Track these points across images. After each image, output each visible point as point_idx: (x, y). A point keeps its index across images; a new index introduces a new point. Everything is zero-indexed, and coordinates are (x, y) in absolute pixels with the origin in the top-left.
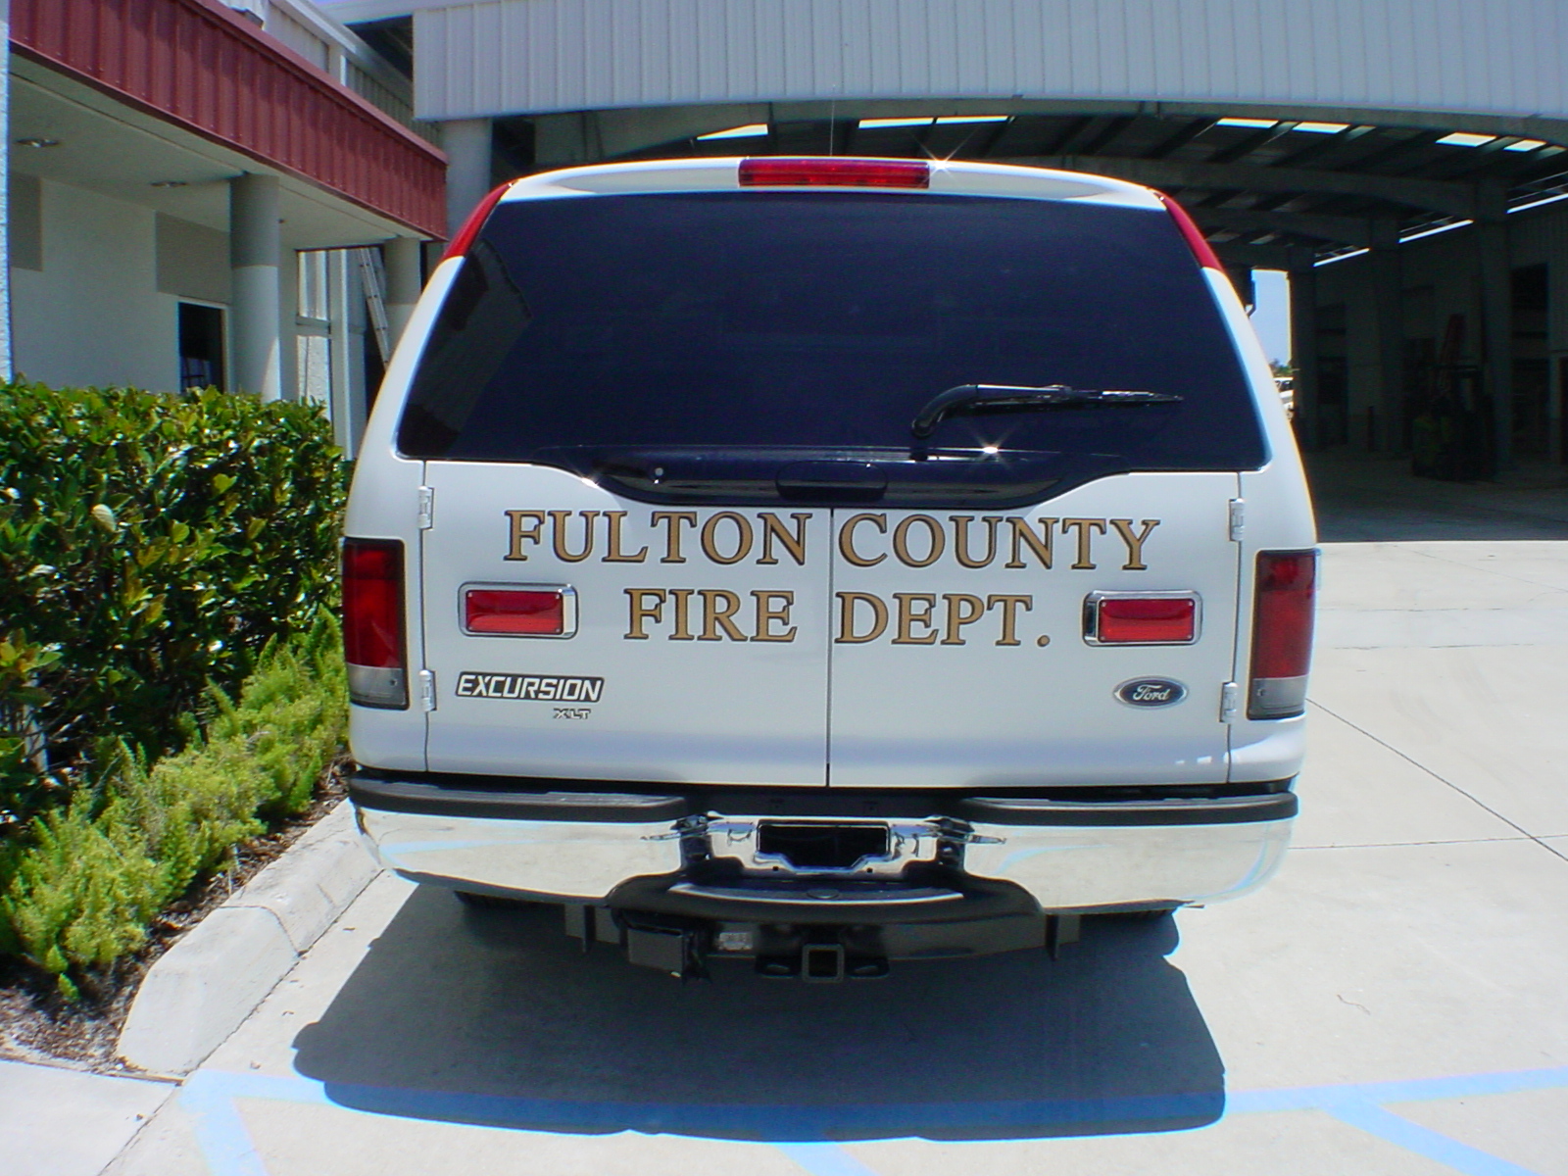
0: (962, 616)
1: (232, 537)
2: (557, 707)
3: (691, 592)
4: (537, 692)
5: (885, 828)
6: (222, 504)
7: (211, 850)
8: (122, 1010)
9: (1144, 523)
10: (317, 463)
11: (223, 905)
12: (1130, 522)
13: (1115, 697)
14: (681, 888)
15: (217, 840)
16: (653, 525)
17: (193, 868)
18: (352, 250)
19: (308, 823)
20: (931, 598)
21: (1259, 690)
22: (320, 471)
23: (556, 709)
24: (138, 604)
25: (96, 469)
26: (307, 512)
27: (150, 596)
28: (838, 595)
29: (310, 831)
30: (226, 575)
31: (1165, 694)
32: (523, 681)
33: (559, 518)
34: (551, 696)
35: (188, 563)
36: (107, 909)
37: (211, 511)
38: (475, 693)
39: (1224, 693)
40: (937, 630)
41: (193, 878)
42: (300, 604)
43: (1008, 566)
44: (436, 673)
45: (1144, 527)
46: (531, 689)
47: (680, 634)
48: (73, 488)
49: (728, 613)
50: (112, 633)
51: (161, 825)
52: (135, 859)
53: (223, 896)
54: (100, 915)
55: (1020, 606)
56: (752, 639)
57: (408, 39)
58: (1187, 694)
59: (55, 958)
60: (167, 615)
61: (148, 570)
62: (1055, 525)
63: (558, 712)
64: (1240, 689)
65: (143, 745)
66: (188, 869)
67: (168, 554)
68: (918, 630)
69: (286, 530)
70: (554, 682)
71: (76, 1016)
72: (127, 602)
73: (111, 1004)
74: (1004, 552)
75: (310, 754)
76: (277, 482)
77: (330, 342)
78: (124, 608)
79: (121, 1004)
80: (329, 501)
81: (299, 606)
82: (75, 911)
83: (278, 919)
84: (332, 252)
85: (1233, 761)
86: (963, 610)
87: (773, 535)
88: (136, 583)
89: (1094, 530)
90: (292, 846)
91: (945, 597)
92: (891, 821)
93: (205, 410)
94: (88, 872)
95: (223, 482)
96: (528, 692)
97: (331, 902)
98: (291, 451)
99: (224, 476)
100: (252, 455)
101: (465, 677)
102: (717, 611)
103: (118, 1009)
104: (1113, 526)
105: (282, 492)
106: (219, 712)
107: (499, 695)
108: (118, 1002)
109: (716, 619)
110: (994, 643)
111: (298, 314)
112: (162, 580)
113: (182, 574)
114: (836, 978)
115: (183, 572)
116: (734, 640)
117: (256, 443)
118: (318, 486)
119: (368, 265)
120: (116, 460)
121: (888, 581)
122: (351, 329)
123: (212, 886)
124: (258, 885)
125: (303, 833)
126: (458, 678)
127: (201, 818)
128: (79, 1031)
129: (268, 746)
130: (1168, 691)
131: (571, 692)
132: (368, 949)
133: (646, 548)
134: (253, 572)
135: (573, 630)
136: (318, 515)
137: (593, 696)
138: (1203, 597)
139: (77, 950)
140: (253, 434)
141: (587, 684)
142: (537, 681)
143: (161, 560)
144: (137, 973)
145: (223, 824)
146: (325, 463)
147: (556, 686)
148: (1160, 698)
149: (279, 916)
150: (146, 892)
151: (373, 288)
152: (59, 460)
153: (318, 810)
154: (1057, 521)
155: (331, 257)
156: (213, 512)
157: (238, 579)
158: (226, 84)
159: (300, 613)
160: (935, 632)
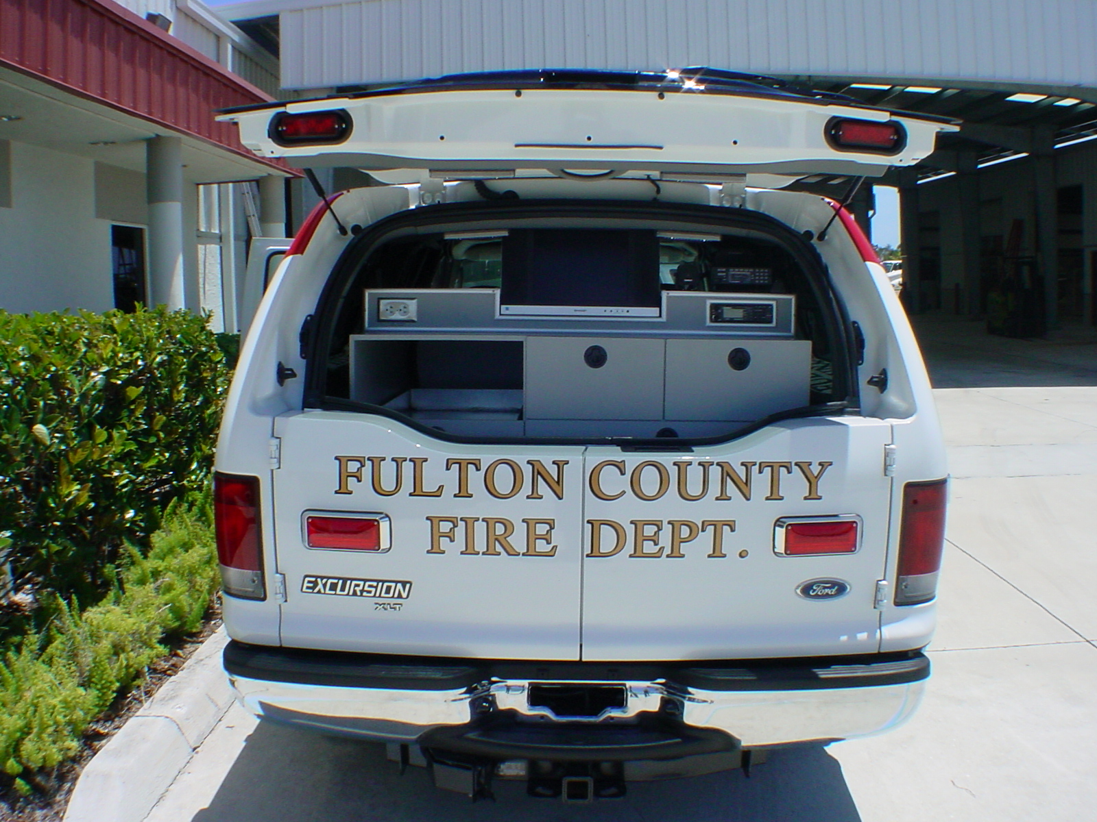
0: (682, 537)
1: (141, 430)
2: (377, 602)
3: (477, 520)
4: (362, 591)
5: (624, 688)
6: (132, 407)
7: (127, 674)
8: (63, 802)
9: (820, 464)
10: (205, 366)
11: (137, 714)
12: (810, 464)
13: (796, 593)
14: (471, 735)
15: (131, 666)
16: (448, 469)
17: (114, 692)
18: (237, 184)
19: (200, 639)
20: (659, 523)
21: (904, 584)
22: (207, 372)
23: (376, 604)
24: (70, 494)
25: (35, 398)
26: (198, 403)
27: (78, 487)
28: (588, 522)
29: (202, 647)
30: (137, 460)
31: (834, 590)
32: (351, 583)
33: (376, 462)
34: (372, 594)
35: (106, 458)
36: (50, 730)
37: (125, 413)
38: (316, 590)
39: (878, 588)
40: (664, 548)
41: (114, 698)
42: (193, 470)
43: (717, 499)
44: (286, 576)
45: (820, 467)
46: (358, 589)
47: (469, 550)
48: (17, 416)
49: (506, 535)
50: (50, 515)
51: (90, 659)
52: (72, 690)
53: (138, 706)
54: (45, 736)
55: (726, 529)
56: (524, 555)
57: (276, 30)
58: (851, 589)
59: (13, 765)
60: (92, 498)
61: (77, 466)
62: (753, 467)
63: (377, 605)
64: (889, 586)
65: (76, 596)
66: (110, 692)
67: (92, 453)
68: (649, 547)
69: (183, 418)
70: (375, 584)
71: (29, 806)
72: (61, 493)
73: (55, 796)
74: (715, 489)
75: (201, 590)
76: (174, 386)
77: (221, 247)
78: (59, 497)
79: (62, 797)
80: (215, 390)
81: (193, 472)
82: (26, 731)
83: (177, 725)
84: (222, 185)
85: (883, 637)
86: (684, 531)
87: (539, 477)
88: (68, 478)
89: (783, 470)
90: (188, 661)
91: (669, 523)
92: (629, 684)
93: (118, 339)
94: (35, 701)
95: (133, 392)
96: (355, 591)
97: (217, 706)
98: (185, 360)
99: (134, 388)
100: (155, 369)
101: (307, 579)
102: (497, 534)
103: (60, 801)
104: (797, 467)
105: (179, 392)
106: (133, 563)
107: (334, 592)
108: (61, 795)
109: (496, 539)
110: (706, 556)
111: (198, 230)
112: (88, 471)
113: (103, 466)
114: (588, 800)
115: (103, 464)
116: (509, 555)
117: (158, 359)
118: (206, 383)
119: (248, 193)
120: (51, 388)
121: (626, 510)
122: (236, 238)
123: (129, 700)
124: (163, 696)
125: (197, 649)
126: (302, 579)
127: (120, 651)
128: (32, 818)
129: (169, 588)
130: (836, 588)
131: (388, 591)
132: (244, 744)
133: (443, 486)
134: (157, 454)
135: (388, 546)
136: (207, 403)
137: (404, 595)
138: (864, 519)
139: (28, 760)
140: (155, 353)
141: (399, 586)
142: (362, 583)
143: (86, 459)
144: (73, 772)
145: (136, 654)
146: (211, 366)
147: (376, 587)
148: (830, 593)
149: (178, 723)
150: (79, 714)
151: (252, 209)
152: (6, 395)
153: (207, 629)
154: (755, 464)
155: (222, 189)
156: (126, 414)
157: (147, 460)
158: (142, 73)
159: (193, 477)
160: (662, 548)
